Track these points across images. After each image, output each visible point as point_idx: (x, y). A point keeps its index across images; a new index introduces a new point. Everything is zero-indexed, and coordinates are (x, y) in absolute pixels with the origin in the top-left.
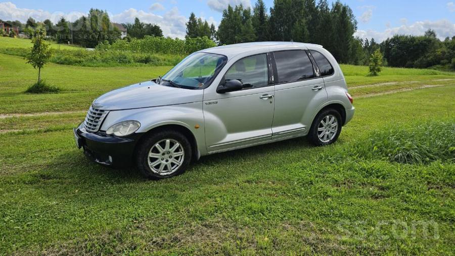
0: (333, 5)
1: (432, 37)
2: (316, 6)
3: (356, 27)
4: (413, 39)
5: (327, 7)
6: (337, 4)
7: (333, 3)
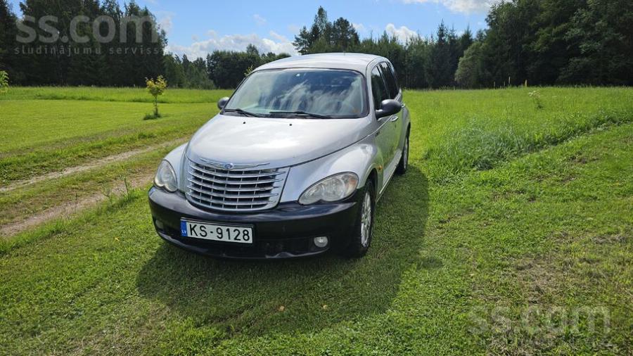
0: (125, 6)
1: (254, 54)
2: (100, 7)
3: (166, 40)
4: (236, 56)
5: (117, 9)
6: (132, 5)
7: (125, 4)
